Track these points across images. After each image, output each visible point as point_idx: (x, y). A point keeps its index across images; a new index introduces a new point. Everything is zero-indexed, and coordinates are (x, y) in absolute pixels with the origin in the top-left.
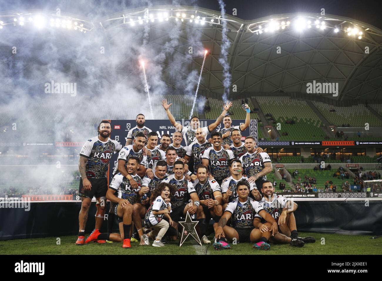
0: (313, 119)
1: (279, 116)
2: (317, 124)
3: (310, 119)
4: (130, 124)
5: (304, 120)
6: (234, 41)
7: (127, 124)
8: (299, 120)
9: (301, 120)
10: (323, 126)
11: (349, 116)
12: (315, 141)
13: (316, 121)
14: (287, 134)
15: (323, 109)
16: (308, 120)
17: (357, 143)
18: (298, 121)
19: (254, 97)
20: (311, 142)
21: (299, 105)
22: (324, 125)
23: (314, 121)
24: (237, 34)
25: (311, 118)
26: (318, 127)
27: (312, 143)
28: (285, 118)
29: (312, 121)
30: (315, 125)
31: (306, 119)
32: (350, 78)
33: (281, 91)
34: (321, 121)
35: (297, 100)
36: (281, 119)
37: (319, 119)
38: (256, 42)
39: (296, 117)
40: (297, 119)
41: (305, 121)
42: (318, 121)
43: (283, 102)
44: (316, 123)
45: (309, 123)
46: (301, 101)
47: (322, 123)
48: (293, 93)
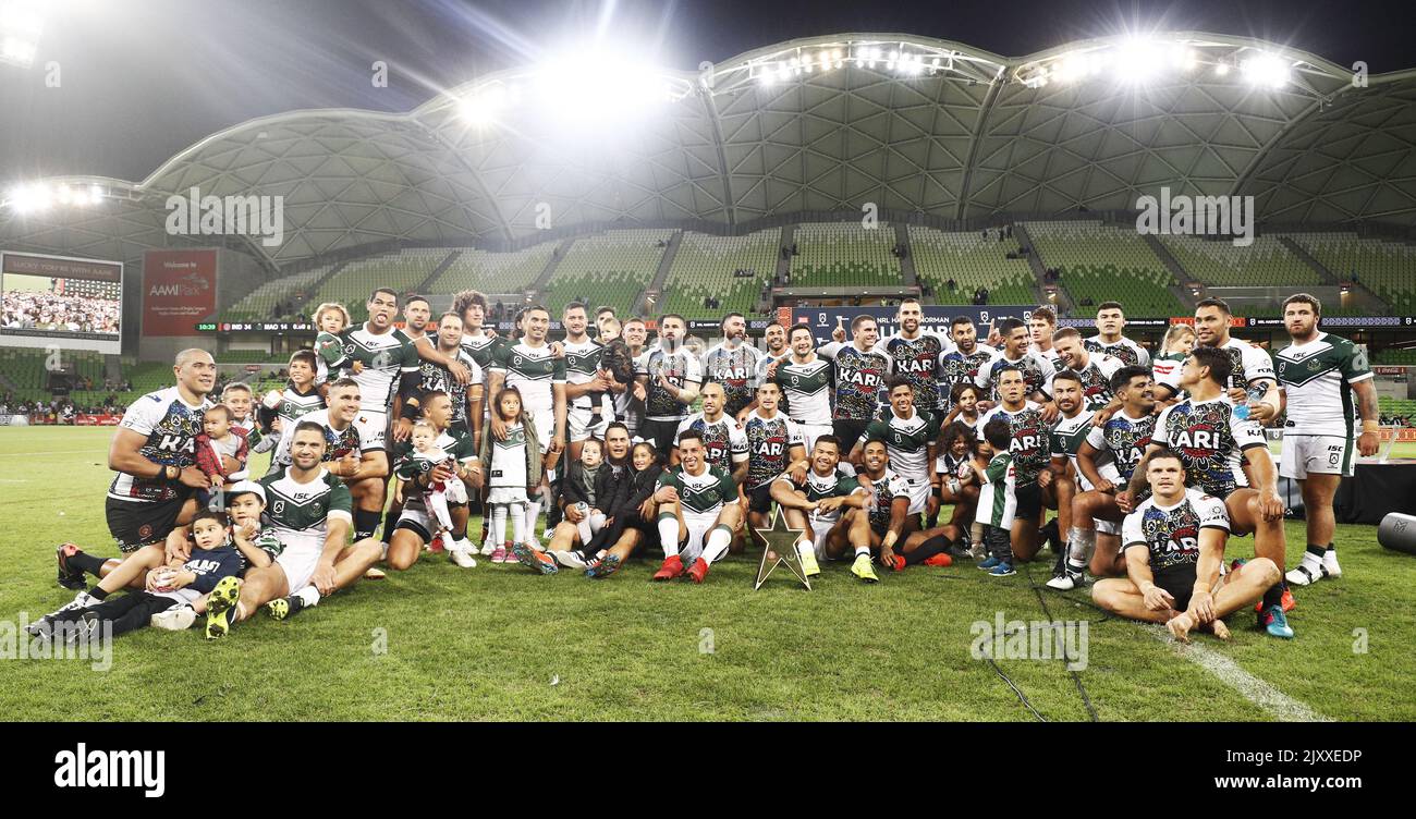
0: (1151, 270)
1: (1075, 264)
2: (1161, 281)
3: (1146, 270)
5: (1131, 271)
6: (981, 104)
8: (1120, 271)
9: (1125, 271)
10: (1174, 285)
11: (1237, 262)
12: (1154, 316)
13: (1160, 274)
15: (1177, 247)
16: (1141, 271)
17: (1253, 322)
18: (1118, 275)
19: (1021, 224)
20: (1148, 320)
21: (1121, 238)
22: (1177, 282)
23: (1154, 274)
24: (990, 88)
25: (1148, 267)
26: (1164, 286)
27: (1148, 323)
28: (1087, 267)
29: (1149, 274)
30: (1155, 282)
31: (1135, 270)
32: (1247, 176)
33: (1082, 209)
34: (1170, 274)
35: (1116, 227)
36: (1079, 271)
37: (1167, 270)
38: (1031, 102)
39: (1112, 267)
40: (1115, 270)
41: (1134, 275)
42: (1164, 274)
43: (1084, 232)
44: (1157, 278)
45: (1142, 278)
46: (1126, 231)
47: (1172, 278)
48: (1110, 212)
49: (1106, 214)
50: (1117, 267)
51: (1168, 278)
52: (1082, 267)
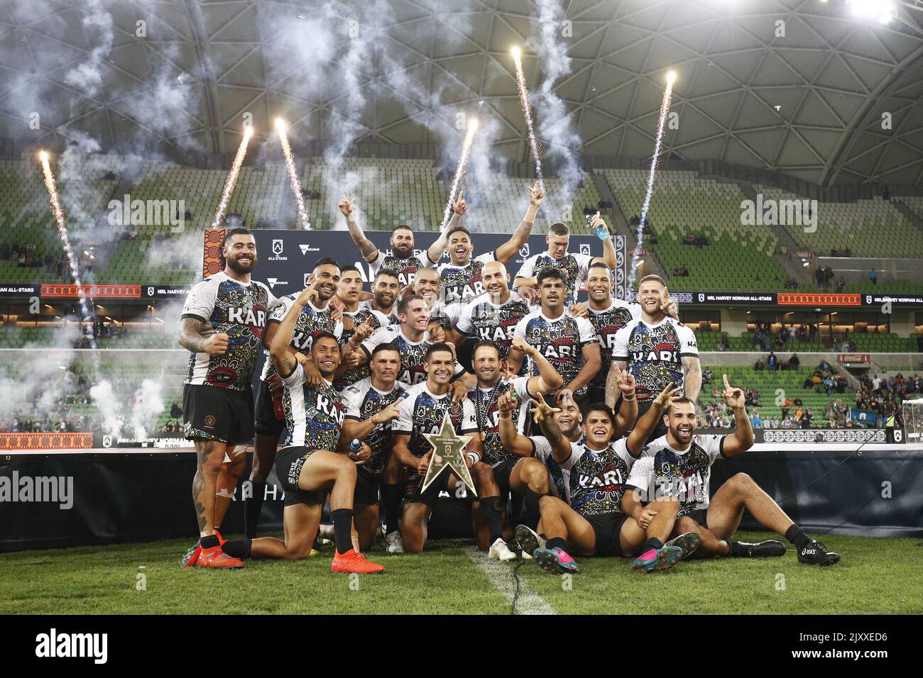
0: (755, 235)
1: (666, 224)
2: (766, 248)
3: (749, 234)
4: (281, 241)
5: (731, 234)
7: (274, 241)
8: (720, 234)
9: (725, 234)
10: (781, 252)
11: (849, 228)
12: (759, 291)
13: (764, 240)
14: (686, 273)
16: (743, 235)
17: (869, 300)
18: (717, 239)
19: (601, 171)
20: (750, 295)
21: (720, 194)
22: (784, 250)
23: (758, 239)
26: (769, 254)
27: (752, 299)
28: (681, 229)
29: (752, 239)
30: (760, 249)
31: (737, 234)
32: (856, 126)
33: (674, 156)
34: (776, 239)
35: (714, 181)
36: (672, 233)
38: (610, 19)
39: (710, 229)
40: (713, 233)
41: (735, 239)
42: (770, 240)
43: (677, 185)
44: (762, 244)
45: (744, 244)
46: (725, 186)
47: (780, 244)
48: (705, 161)
49: (702, 164)
50: (716, 229)
51: (774, 244)
52: (675, 228)
